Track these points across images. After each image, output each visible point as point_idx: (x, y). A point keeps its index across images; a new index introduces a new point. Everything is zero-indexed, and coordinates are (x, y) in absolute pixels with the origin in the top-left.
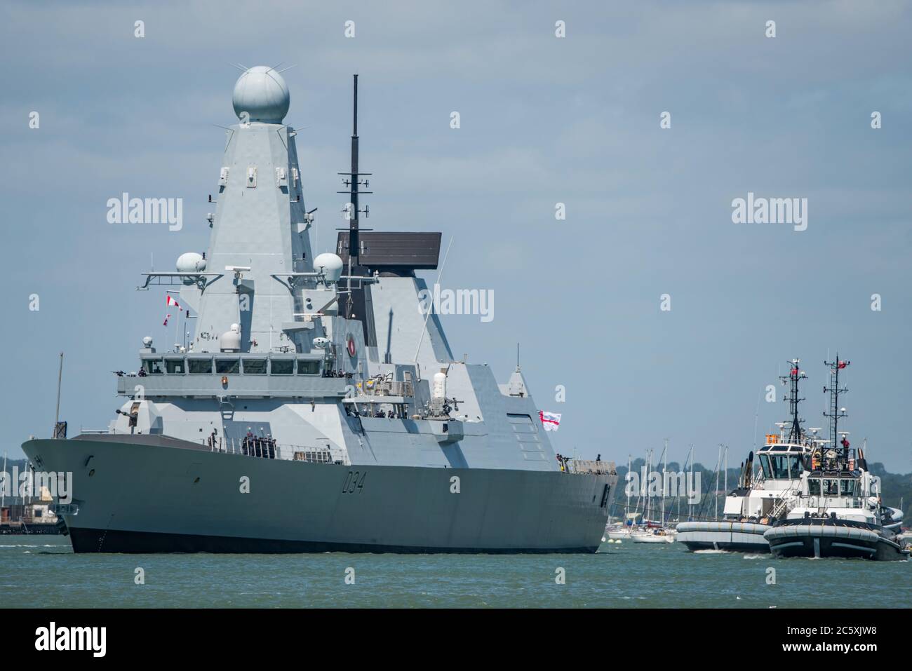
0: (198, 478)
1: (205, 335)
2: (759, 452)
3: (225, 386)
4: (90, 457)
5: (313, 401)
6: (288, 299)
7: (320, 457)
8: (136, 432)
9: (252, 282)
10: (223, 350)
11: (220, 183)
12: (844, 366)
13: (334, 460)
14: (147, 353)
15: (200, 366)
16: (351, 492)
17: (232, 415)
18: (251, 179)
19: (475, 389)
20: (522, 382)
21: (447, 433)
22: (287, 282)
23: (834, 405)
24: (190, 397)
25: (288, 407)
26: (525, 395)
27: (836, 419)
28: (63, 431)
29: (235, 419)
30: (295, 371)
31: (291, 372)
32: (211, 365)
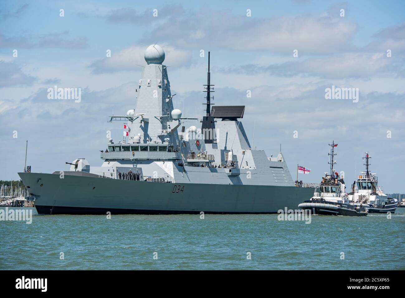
0: (95, 187)
1: (132, 138)
2: (357, 181)
3: (134, 155)
4: (40, 179)
5: (164, 160)
6: (160, 125)
7: (160, 180)
8: (77, 171)
9: (148, 119)
10: (134, 143)
11: (139, 85)
12: (336, 145)
13: (166, 181)
14: (110, 144)
15: (126, 148)
16: (177, 193)
17: (137, 166)
18: (149, 83)
19: (254, 159)
20: (282, 157)
21: (231, 173)
22: (160, 119)
23: (332, 160)
24: (123, 159)
25: (155, 163)
26: (282, 161)
27: (332, 165)
28: (29, 169)
29: (137, 167)
30: (158, 150)
31: (157, 150)
32: (130, 148)
